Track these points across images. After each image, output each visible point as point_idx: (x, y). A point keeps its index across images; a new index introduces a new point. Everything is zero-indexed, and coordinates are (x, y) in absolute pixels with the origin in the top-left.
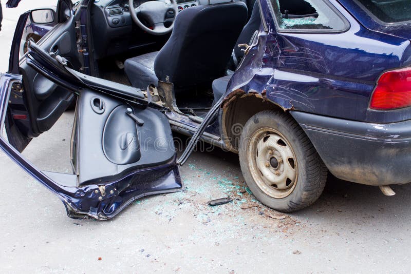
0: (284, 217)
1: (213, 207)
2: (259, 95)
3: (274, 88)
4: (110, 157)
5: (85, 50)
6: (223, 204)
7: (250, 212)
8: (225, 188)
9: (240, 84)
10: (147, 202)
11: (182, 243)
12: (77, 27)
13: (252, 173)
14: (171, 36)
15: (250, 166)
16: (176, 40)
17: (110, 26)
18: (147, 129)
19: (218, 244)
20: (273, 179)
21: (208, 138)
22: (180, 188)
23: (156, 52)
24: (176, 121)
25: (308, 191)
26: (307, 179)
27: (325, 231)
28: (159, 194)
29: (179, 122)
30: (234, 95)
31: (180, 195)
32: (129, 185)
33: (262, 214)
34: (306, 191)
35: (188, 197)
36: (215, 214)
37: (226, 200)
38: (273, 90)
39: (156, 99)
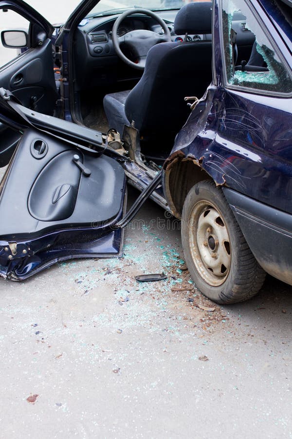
0: (213, 309)
1: (140, 283)
2: (196, 162)
3: (211, 156)
4: (34, 211)
5: (65, 79)
6: (154, 281)
7: (179, 296)
8: (167, 262)
9: (183, 144)
10: (74, 266)
11: (82, 323)
12: (59, 53)
13: (191, 250)
14: (144, 74)
15: (190, 241)
16: (147, 79)
17: (91, 55)
18: (93, 181)
19: (120, 332)
20: (209, 262)
21: (157, 200)
22: (116, 254)
23: (127, 91)
24: (133, 174)
25: (239, 285)
26: (238, 270)
27: (252, 336)
28: (91, 258)
29: (135, 176)
30: (175, 157)
31: (113, 262)
32: (49, 245)
33: (190, 301)
34: (237, 284)
35: (121, 266)
36: (138, 293)
37: (159, 277)
38: (209, 159)
39: (116, 145)
